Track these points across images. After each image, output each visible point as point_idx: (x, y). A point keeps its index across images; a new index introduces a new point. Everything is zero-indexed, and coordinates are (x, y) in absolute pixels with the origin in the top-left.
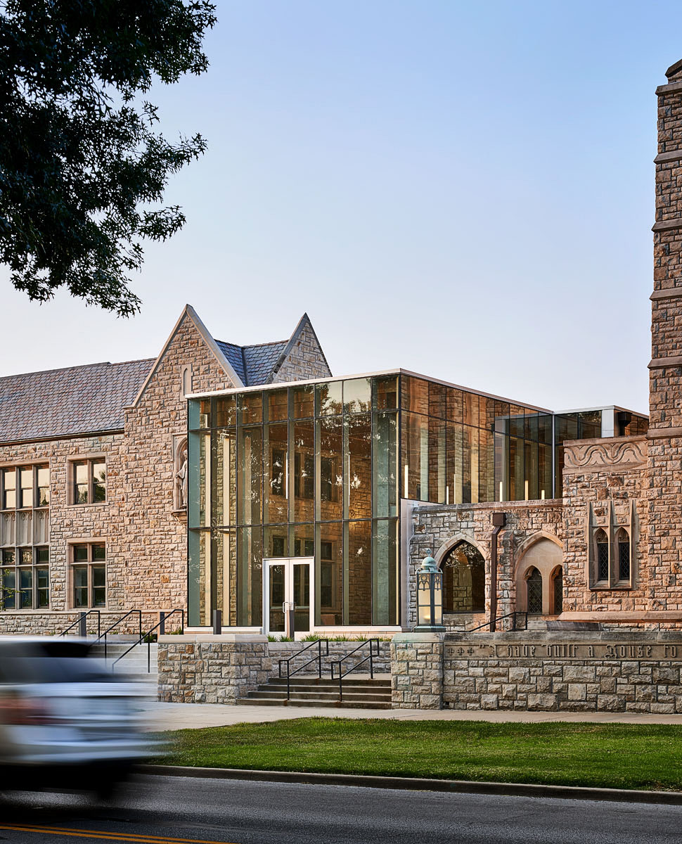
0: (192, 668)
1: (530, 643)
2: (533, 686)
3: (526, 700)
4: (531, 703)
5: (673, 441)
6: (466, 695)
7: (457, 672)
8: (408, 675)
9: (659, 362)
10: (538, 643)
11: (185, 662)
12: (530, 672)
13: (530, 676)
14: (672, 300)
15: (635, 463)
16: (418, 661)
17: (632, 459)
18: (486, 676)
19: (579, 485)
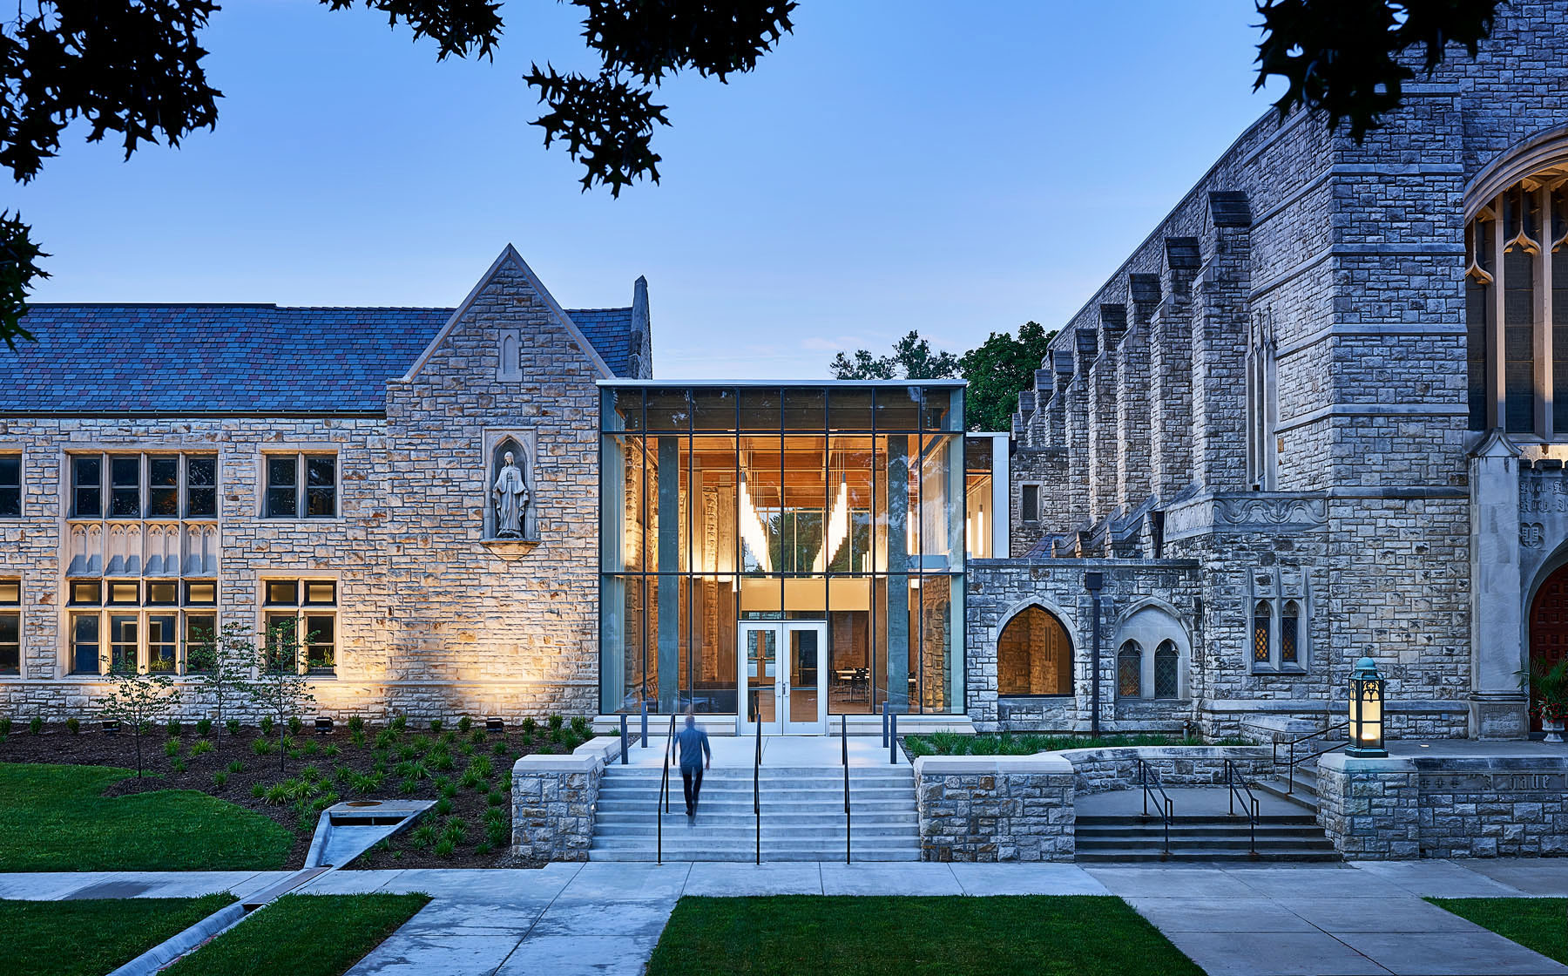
0: (995, 811)
1: (1542, 772)
2: (1549, 826)
3: (1539, 843)
4: (1547, 847)
5: (1366, 502)
6: (1451, 840)
7: (1437, 810)
8: (1370, 815)
9: (1344, 409)
10: (1554, 772)
11: (979, 802)
12: (1543, 808)
13: (1544, 813)
14: (1359, 338)
15: (1309, 524)
16: (1385, 797)
17: (1304, 519)
18: (1479, 814)
19: (1236, 546)
